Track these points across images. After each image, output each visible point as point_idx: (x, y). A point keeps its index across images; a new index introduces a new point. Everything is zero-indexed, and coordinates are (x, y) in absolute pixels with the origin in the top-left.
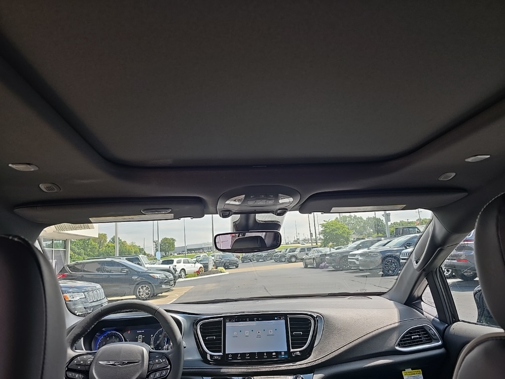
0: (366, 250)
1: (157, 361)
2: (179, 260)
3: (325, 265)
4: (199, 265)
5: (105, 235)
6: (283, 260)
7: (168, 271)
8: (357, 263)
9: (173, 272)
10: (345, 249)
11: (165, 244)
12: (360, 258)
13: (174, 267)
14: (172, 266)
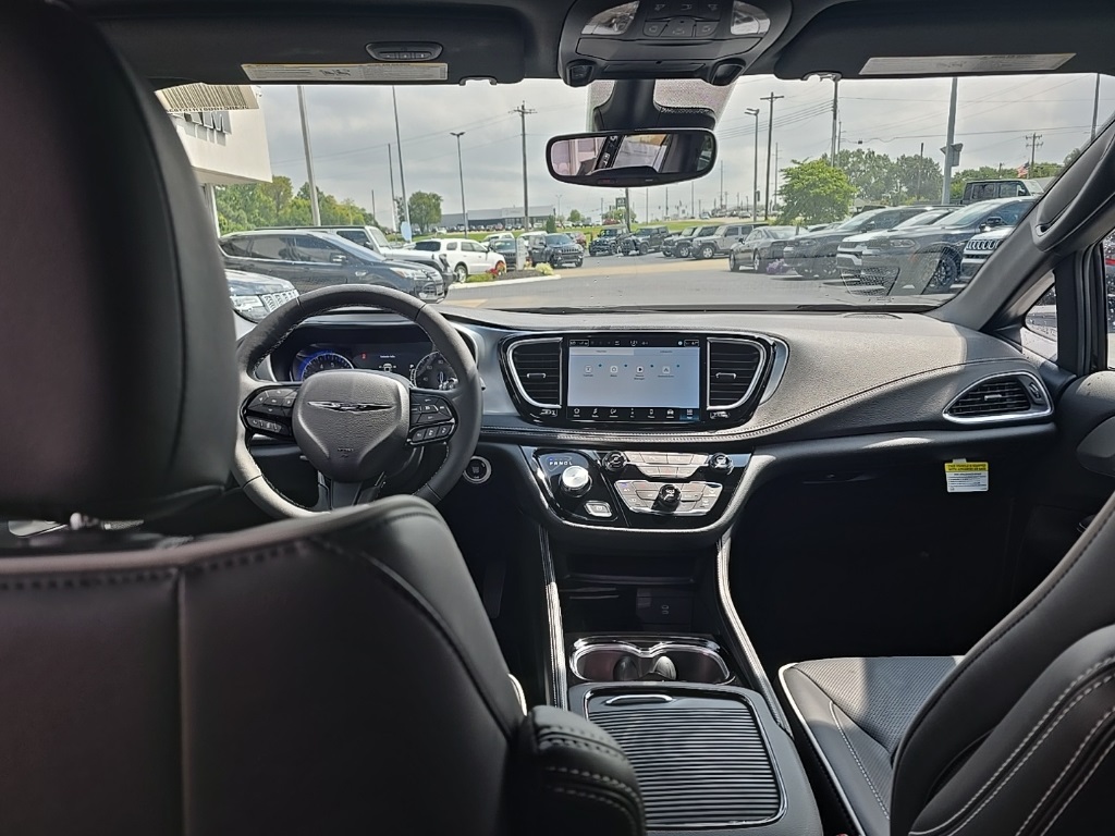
0: (884, 233)
1: (427, 408)
2: (451, 244)
3: (779, 267)
4: (495, 257)
5: (286, 181)
6: (684, 253)
7: (431, 264)
8: (857, 261)
9: (442, 267)
10: (832, 230)
11: (418, 205)
12: (866, 251)
13: (443, 258)
14: (437, 255)
